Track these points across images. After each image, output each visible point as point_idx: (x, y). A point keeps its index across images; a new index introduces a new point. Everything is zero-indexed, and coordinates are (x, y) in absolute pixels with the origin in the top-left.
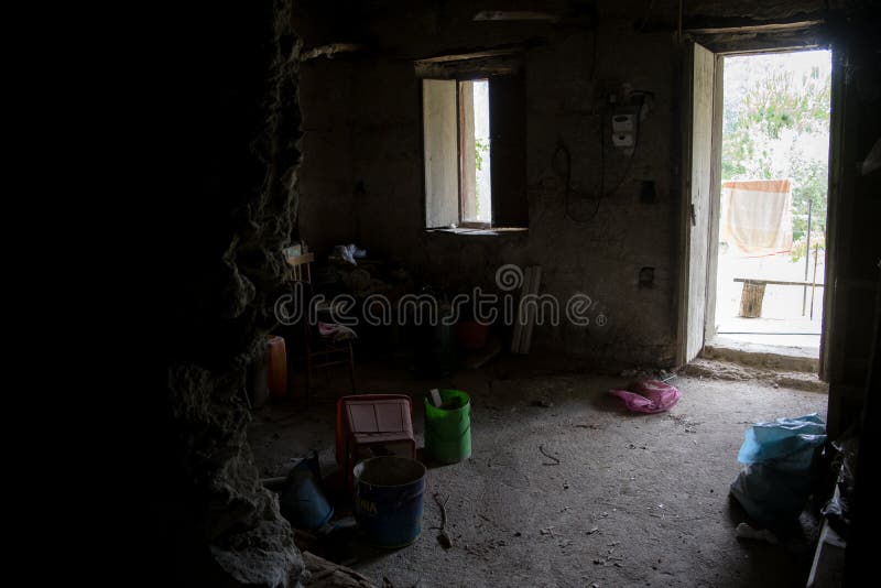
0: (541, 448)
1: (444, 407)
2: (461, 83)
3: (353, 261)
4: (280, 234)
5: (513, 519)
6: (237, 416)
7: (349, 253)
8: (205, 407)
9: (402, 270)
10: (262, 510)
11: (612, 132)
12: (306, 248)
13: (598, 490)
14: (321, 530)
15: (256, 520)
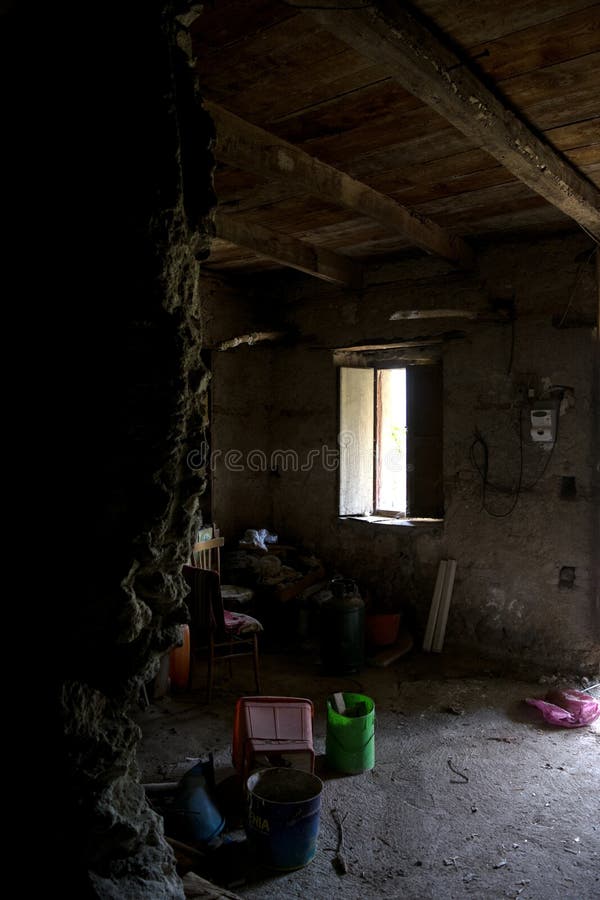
0: (449, 762)
1: (347, 714)
2: (379, 372)
3: (264, 546)
4: (179, 559)
5: (414, 845)
6: (128, 732)
7: (261, 538)
8: (96, 725)
9: (313, 557)
10: (145, 834)
11: (531, 427)
12: (217, 531)
13: (509, 816)
14: (210, 844)
15: (138, 845)
